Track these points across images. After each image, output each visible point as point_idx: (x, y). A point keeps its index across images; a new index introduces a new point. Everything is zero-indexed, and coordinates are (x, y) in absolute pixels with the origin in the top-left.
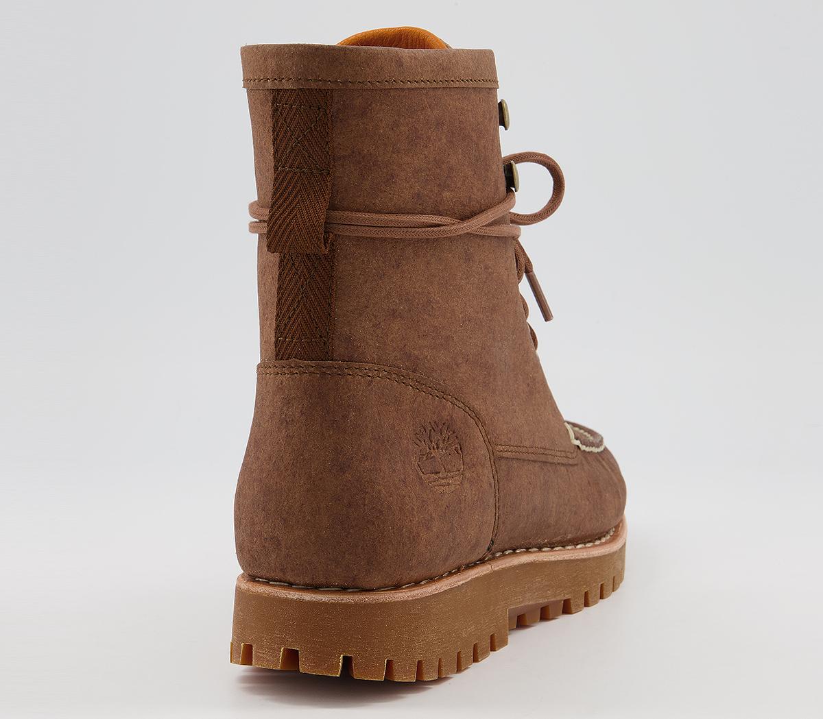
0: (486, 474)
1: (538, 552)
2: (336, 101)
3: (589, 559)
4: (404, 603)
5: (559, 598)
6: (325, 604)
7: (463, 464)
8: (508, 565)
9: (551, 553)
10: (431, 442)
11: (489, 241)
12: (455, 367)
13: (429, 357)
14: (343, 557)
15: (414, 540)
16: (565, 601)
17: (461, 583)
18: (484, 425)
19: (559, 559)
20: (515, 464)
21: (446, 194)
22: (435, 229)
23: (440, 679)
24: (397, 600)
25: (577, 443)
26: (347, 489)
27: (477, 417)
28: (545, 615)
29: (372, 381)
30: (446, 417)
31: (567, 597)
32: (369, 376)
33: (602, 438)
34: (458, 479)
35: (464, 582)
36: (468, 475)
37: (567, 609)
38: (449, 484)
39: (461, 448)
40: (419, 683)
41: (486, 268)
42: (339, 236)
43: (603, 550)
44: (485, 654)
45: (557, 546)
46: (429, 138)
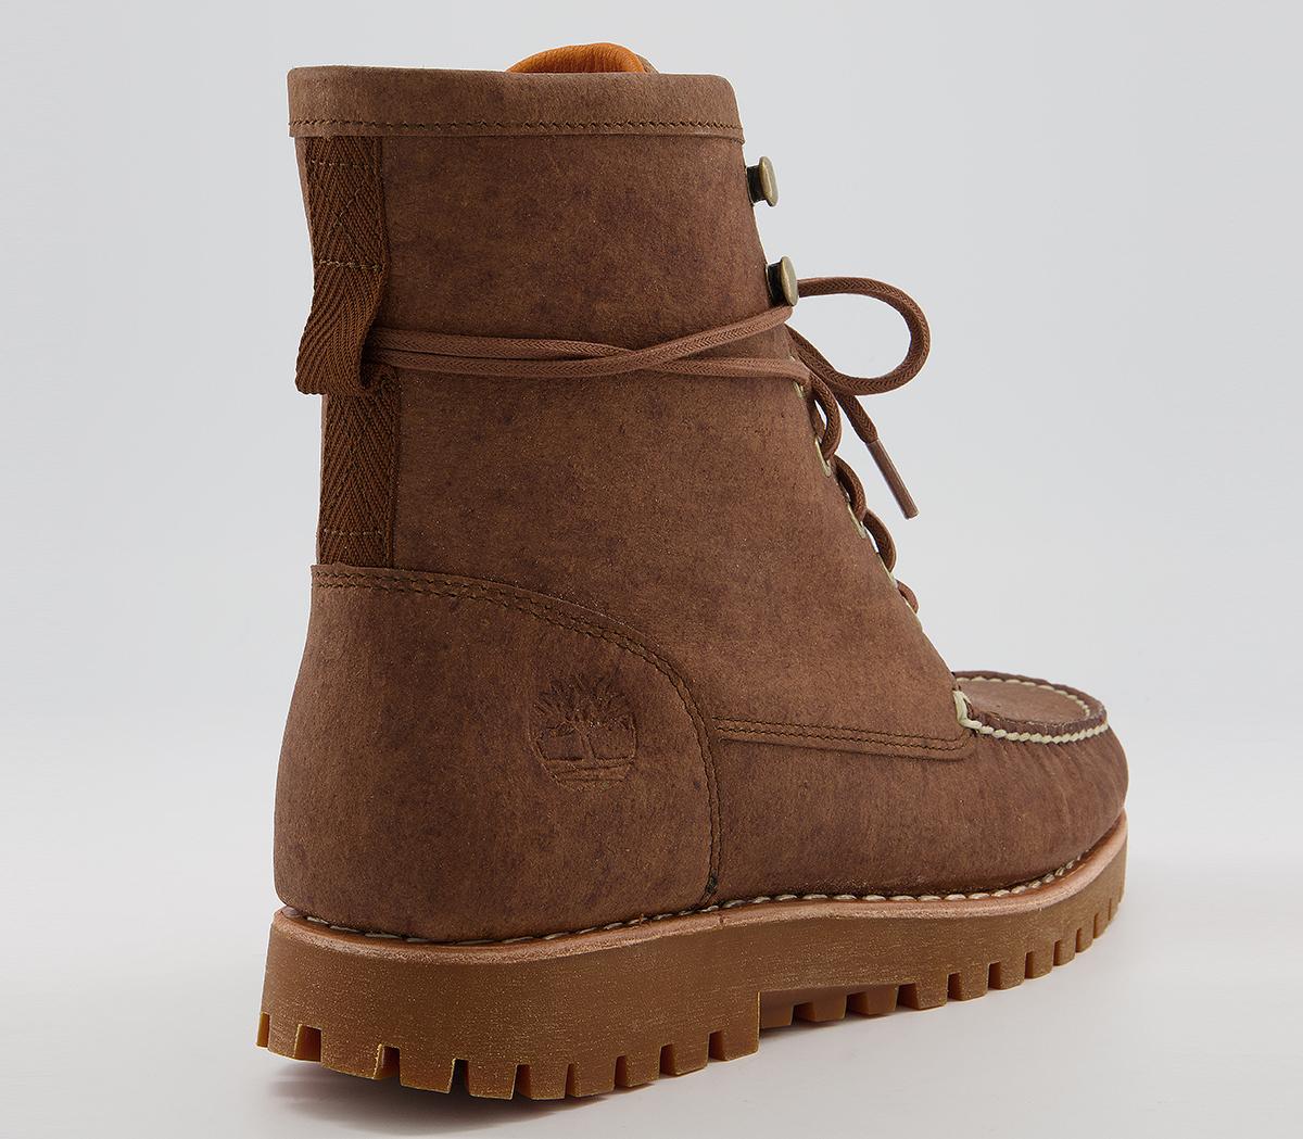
0: (692, 764)
1: (855, 901)
2: (388, 155)
3: (961, 920)
4: (493, 969)
5: (886, 982)
6: (362, 959)
7: (637, 748)
8: (764, 919)
9: (856, 905)
10: (572, 707)
11: (706, 384)
12: (629, 587)
13: (571, 570)
14: (391, 885)
15: (513, 865)
16: (902, 988)
17: (633, 942)
18: (688, 683)
19: (889, 916)
20: (767, 753)
21: (602, 307)
22: (571, 363)
23: (571, 1099)
24: (481, 961)
25: (975, 724)
26: (400, 776)
27: (675, 672)
28: (857, 1007)
29: (458, 604)
30: (605, 669)
31: (907, 981)
32: (453, 596)
33: (1105, 712)
34: (620, 772)
35: (639, 941)
36: (643, 765)
37: (907, 1000)
38: (597, 779)
39: (634, 721)
40: (523, 1103)
41: (702, 428)
42: (403, 370)
43: (997, 907)
44: (694, 1064)
45: (897, 895)
46: (559, 216)
